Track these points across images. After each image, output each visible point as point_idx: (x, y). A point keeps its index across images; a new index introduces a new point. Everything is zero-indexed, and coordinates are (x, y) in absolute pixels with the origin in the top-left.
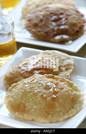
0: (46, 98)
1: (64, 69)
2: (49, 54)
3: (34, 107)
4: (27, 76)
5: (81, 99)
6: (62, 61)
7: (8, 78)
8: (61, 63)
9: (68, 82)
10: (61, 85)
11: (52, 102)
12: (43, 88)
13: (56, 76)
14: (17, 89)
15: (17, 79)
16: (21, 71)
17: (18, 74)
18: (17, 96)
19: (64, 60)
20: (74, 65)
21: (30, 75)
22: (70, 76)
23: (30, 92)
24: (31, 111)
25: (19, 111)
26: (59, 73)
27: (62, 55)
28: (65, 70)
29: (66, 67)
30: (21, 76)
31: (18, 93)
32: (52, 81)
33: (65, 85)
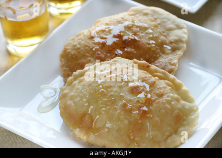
0: (130, 111)
1: (169, 48)
2: (146, 14)
3: (108, 125)
4: (103, 56)
5: (193, 117)
6: (168, 32)
7: (69, 56)
8: (165, 36)
9: (173, 81)
10: (160, 88)
11: (140, 119)
12: (128, 91)
13: (153, 67)
14: (82, 83)
15: (84, 60)
16: (94, 45)
17: (86, 50)
18: (81, 98)
19: (170, 30)
20: (188, 43)
21: (109, 55)
22: (177, 65)
23: (103, 94)
24: (102, 131)
25: (81, 128)
26: (160, 56)
27: (169, 20)
28: (170, 52)
29: (174, 45)
30: (92, 56)
31: (82, 93)
32: (144, 76)
33: (167, 87)
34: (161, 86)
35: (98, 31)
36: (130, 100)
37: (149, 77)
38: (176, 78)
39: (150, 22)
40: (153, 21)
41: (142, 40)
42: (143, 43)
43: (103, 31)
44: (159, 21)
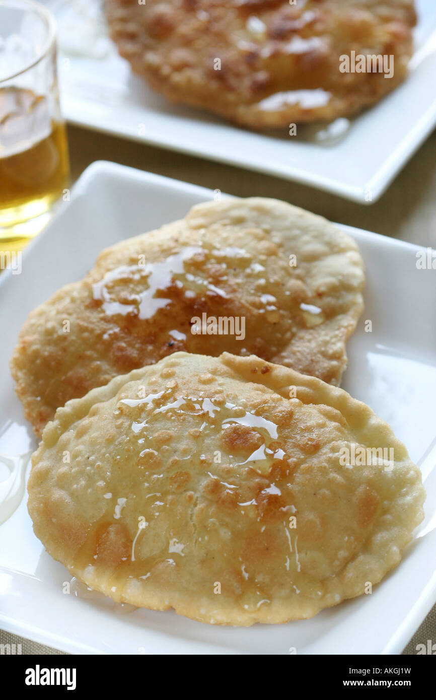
0: (233, 502)
1: (314, 309)
2: (239, 221)
3: (176, 547)
4: (133, 353)
5: (409, 499)
6: (304, 265)
7: (38, 361)
8: (299, 277)
9: (340, 404)
10: (309, 429)
11: (263, 521)
12: (221, 447)
13: (280, 370)
14: (86, 438)
15: (81, 371)
16: (104, 326)
17: (85, 341)
18: (91, 480)
19: (312, 258)
20: (365, 290)
21: (150, 348)
22: (345, 358)
23: (151, 463)
24: (161, 566)
25: (100, 563)
26: (293, 335)
27: (305, 230)
28: (319, 320)
29: (327, 300)
30: (103, 355)
31: (92, 465)
32: (259, 400)
33: (328, 422)
34: (311, 423)
35: (110, 284)
36: (229, 472)
37: (273, 400)
38: (347, 395)
39: (253, 243)
40: (260, 239)
41: (239, 295)
42: (243, 306)
43: (125, 282)
44: (277, 238)
